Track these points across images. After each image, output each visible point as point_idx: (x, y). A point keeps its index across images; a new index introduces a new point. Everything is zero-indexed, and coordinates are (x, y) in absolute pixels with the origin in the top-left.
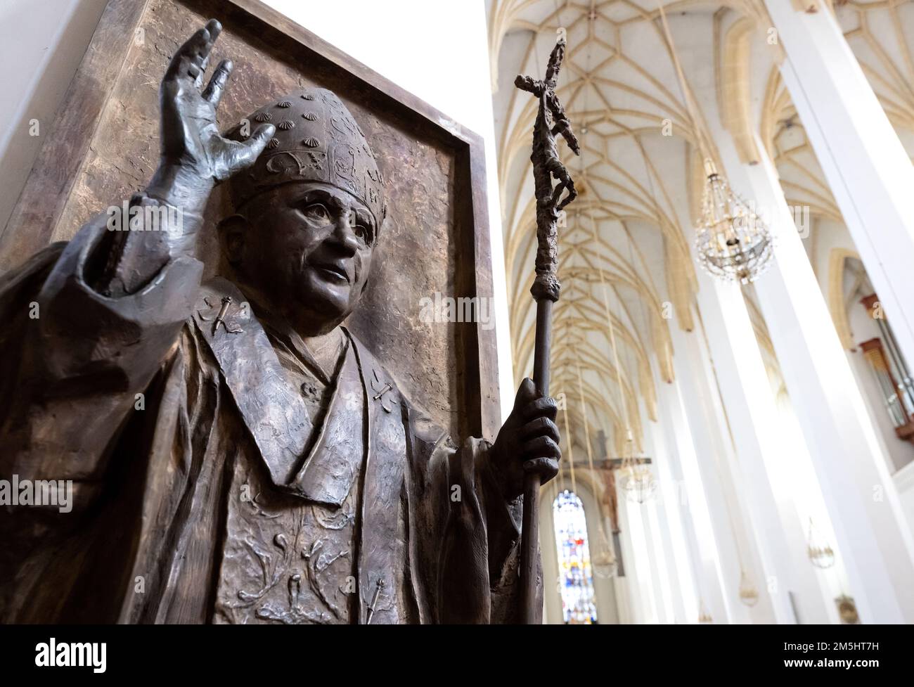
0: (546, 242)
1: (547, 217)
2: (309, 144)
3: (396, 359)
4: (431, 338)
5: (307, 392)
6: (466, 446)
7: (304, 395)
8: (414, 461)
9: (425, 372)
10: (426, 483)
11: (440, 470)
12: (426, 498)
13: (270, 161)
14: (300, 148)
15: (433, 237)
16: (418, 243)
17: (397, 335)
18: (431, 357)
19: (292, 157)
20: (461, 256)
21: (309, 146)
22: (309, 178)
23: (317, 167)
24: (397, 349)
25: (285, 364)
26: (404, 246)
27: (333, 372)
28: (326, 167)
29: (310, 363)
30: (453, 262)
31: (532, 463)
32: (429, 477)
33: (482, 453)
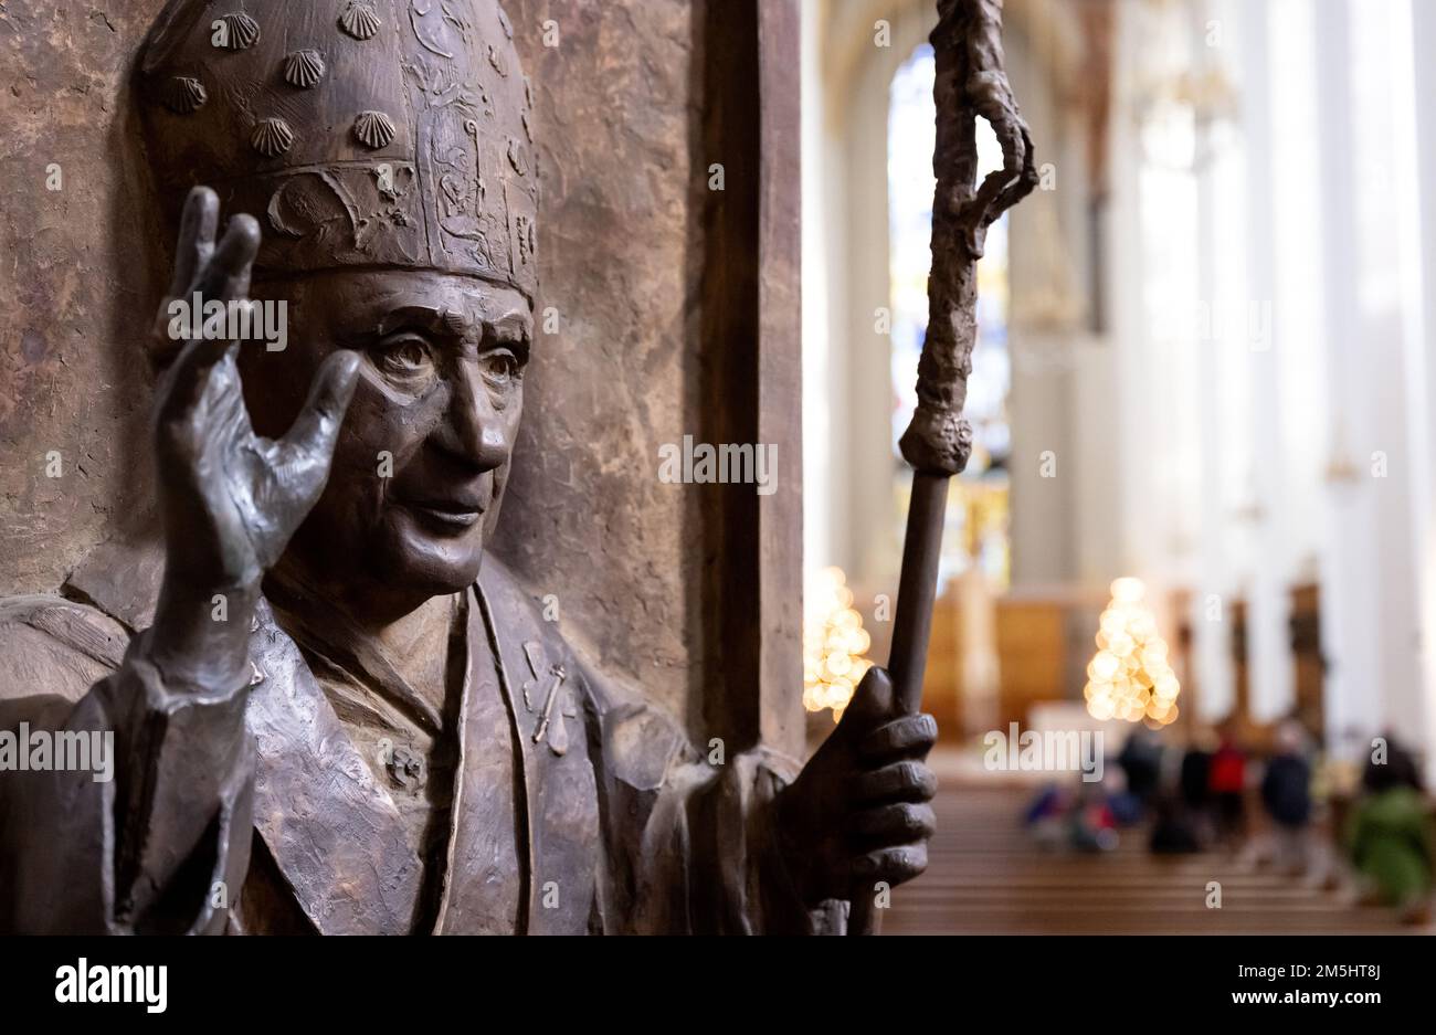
0: (947, 323)
1: (958, 251)
2: (368, 140)
3: (565, 566)
4: (643, 483)
5: (401, 776)
6: (727, 792)
7: (396, 784)
8: (615, 833)
9: (631, 580)
10: (639, 883)
11: (670, 852)
12: (639, 915)
13: (276, 198)
14: (346, 154)
15: (649, 172)
16: (614, 206)
17: (564, 502)
18: (645, 535)
19: (332, 190)
20: (721, 209)
21: (369, 142)
22: (381, 259)
23: (397, 221)
24: (569, 539)
25: (348, 712)
26: (578, 233)
27: (444, 697)
28: (416, 215)
29: (398, 694)
30: (699, 233)
31: (872, 862)
32: (647, 867)
33: (762, 806)
